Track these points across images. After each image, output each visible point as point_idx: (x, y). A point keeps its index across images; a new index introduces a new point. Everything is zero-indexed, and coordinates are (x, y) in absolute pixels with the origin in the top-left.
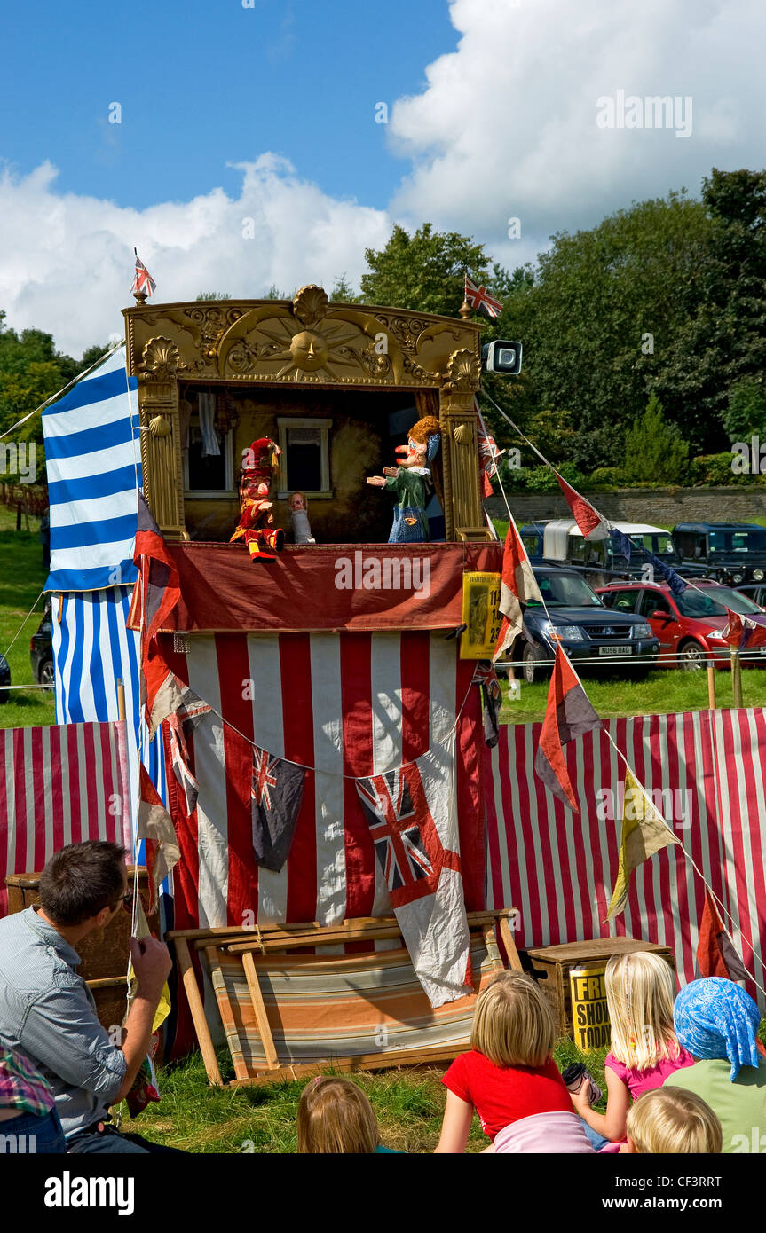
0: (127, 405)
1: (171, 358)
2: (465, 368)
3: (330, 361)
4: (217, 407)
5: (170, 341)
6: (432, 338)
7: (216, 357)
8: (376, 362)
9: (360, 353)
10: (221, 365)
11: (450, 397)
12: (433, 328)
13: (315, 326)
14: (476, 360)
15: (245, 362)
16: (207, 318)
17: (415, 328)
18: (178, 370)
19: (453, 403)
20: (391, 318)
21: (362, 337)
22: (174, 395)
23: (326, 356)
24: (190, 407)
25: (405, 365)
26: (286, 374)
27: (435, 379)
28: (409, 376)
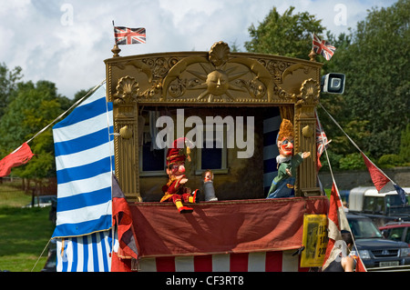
0: (106, 120)
1: (134, 89)
2: (311, 91)
3: (230, 89)
5: (133, 79)
6: (291, 73)
7: (161, 88)
8: (257, 89)
9: (248, 83)
10: (164, 93)
11: (300, 109)
12: (292, 67)
13: (222, 67)
14: (317, 85)
15: (179, 91)
16: (156, 64)
17: (282, 67)
18: (138, 97)
19: (302, 112)
20: (267, 61)
21: (249, 73)
22: (135, 112)
23: (227, 85)
24: (144, 120)
25: (274, 90)
26: (203, 98)
27: (292, 98)
28: (277, 97)
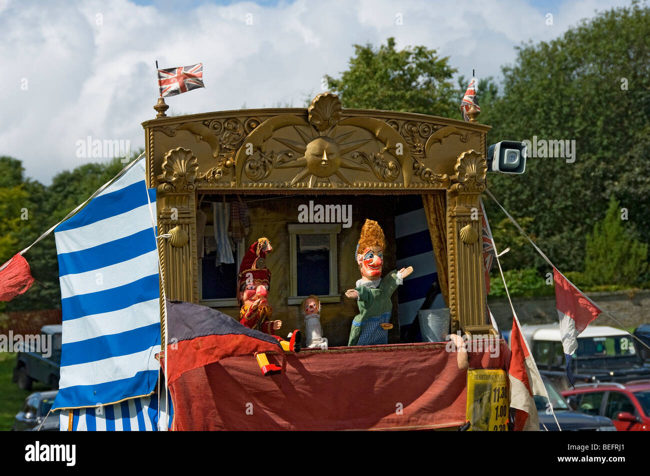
1: (190, 168)
2: (472, 169)
3: (343, 166)
4: (231, 215)
5: (189, 152)
6: (440, 141)
7: (233, 166)
8: (387, 166)
9: (371, 158)
10: (238, 174)
11: (456, 198)
12: (442, 131)
13: (329, 133)
14: (483, 160)
15: (262, 170)
16: (225, 128)
17: (425, 132)
18: (196, 181)
19: (459, 204)
20: (401, 123)
21: (373, 142)
22: (192, 204)
23: (339, 161)
24: (205, 217)
25: (414, 168)
26: (300, 181)
27: (442, 181)
28: (418, 179)
